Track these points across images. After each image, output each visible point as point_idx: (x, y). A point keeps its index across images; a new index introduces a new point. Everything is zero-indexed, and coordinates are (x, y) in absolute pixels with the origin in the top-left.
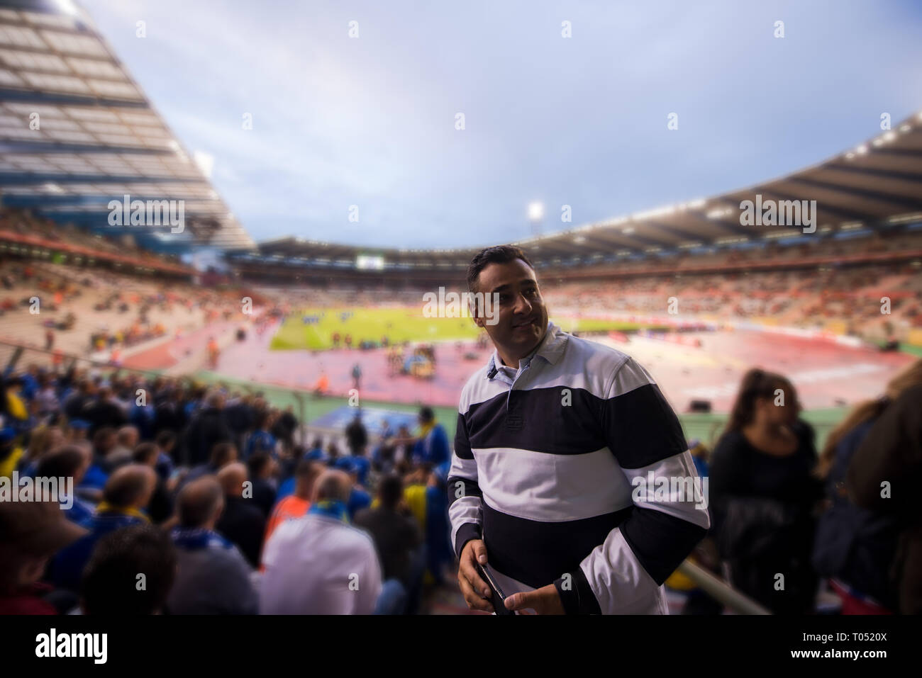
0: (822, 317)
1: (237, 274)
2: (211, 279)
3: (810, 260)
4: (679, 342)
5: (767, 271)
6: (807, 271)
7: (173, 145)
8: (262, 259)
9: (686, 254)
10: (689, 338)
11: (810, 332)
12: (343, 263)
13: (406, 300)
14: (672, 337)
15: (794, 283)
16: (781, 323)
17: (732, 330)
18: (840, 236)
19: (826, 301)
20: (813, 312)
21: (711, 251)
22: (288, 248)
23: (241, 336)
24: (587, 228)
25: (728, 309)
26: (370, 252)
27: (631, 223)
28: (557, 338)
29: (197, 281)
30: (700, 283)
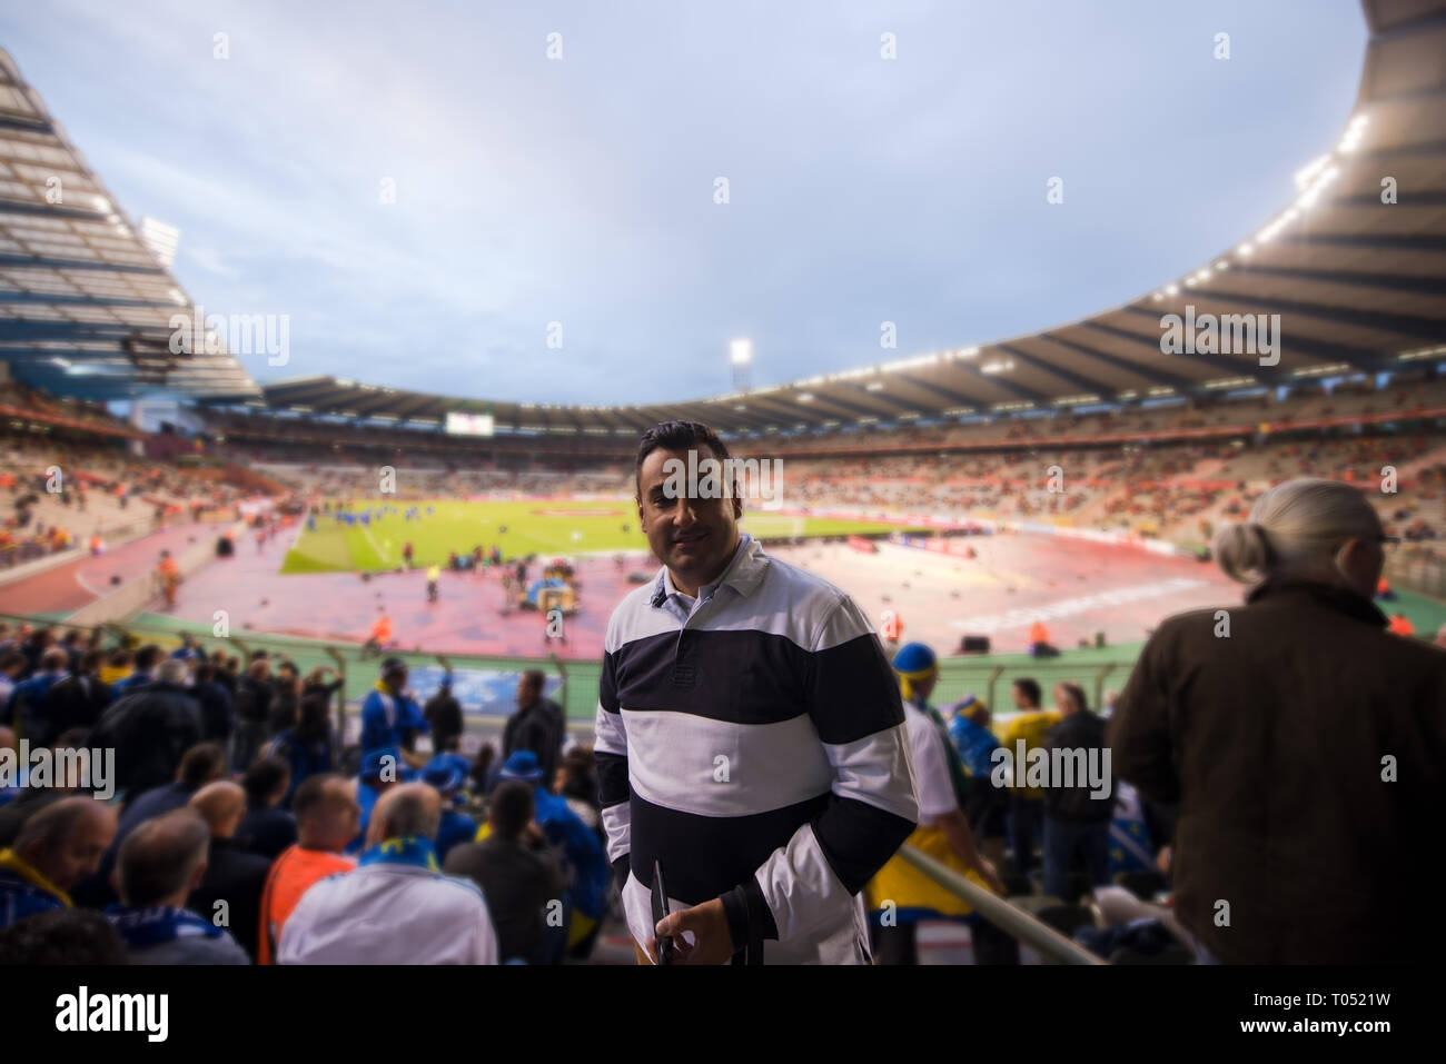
0: (1127, 515)
1: (220, 439)
2: (167, 445)
3: (1112, 437)
4: (946, 551)
5: (1059, 450)
6: (1110, 450)
7: (101, 205)
8: (270, 413)
9: (954, 423)
10: (960, 545)
11: (1113, 536)
12: (423, 424)
13: (530, 487)
14: (937, 543)
15: (1092, 467)
16: (1076, 524)
17: (1016, 533)
18: (1148, 404)
19: (1133, 492)
20: (1115, 508)
21: (986, 420)
22: (321, 394)
23: (225, 548)
24: (816, 381)
25: (1010, 502)
26: (469, 408)
27: (878, 377)
28: (755, 561)
29: (138, 448)
30: (972, 466)
